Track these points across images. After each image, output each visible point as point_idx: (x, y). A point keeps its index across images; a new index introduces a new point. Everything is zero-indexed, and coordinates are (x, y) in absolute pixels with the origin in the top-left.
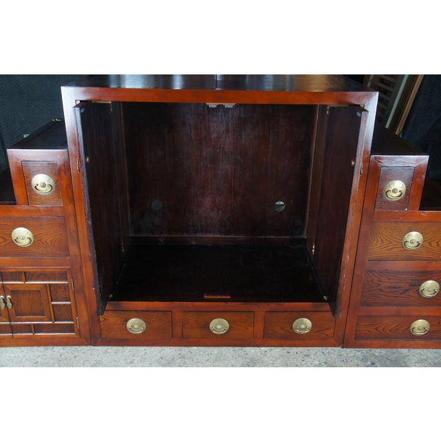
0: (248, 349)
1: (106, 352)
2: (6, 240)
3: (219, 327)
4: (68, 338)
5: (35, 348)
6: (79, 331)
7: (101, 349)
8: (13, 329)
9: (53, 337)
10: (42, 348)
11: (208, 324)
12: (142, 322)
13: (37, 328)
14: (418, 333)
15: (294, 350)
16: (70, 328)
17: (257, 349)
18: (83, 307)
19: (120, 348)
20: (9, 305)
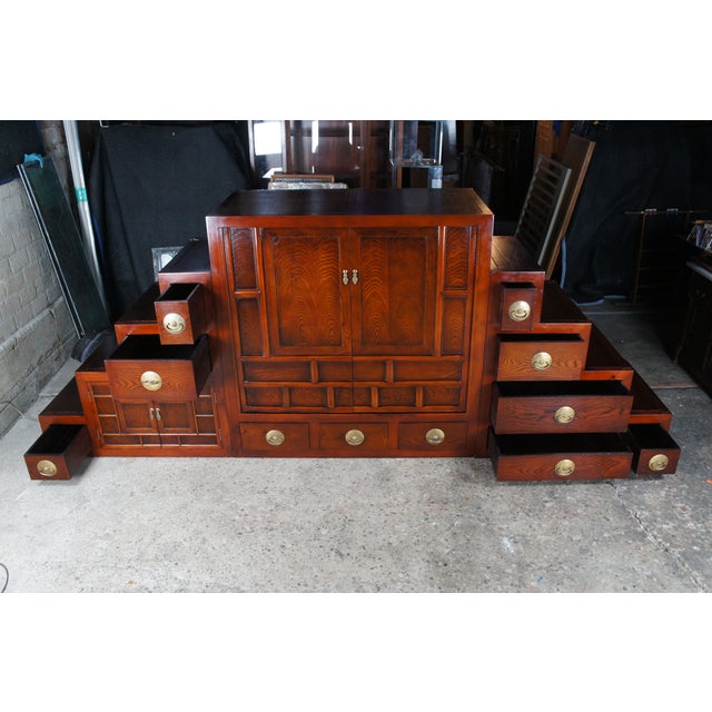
0: (383, 460)
1: (247, 463)
2: (135, 384)
3: (354, 438)
4: (211, 449)
5: (182, 459)
6: (221, 442)
7: (242, 460)
8: (161, 440)
9: (198, 449)
10: (188, 459)
11: (344, 435)
12: (280, 433)
13: (183, 440)
14: (563, 474)
15: (428, 460)
16: (213, 440)
17: (392, 460)
18: (224, 419)
19: (260, 459)
20: (158, 416)
